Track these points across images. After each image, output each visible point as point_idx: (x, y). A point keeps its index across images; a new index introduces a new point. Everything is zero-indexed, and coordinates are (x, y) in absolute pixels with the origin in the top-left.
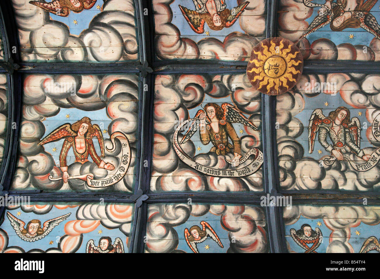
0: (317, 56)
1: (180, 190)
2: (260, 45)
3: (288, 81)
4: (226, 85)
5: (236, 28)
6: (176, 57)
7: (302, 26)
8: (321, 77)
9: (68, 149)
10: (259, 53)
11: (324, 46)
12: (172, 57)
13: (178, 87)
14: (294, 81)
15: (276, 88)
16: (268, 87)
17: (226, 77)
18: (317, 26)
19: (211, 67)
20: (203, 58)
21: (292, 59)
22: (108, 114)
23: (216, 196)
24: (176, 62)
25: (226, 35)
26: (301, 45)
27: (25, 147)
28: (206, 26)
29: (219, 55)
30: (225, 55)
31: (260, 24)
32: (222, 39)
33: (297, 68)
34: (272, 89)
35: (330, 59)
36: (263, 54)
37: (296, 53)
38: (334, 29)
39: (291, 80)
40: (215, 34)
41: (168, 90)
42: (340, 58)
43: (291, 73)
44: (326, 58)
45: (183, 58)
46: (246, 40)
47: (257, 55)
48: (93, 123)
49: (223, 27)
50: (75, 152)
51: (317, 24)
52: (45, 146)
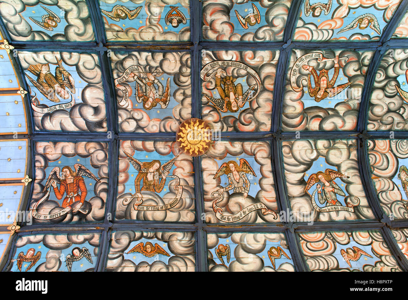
0: (166, 144)
1: (259, 51)
2: (204, 151)
3: (185, 128)
4: (225, 125)
5: (220, 162)
6: (257, 143)
7: (178, 163)
8: (163, 130)
9: (332, 80)
10: (205, 146)
11: (163, 150)
12: (259, 143)
13: (256, 123)
14: (181, 127)
15: (192, 123)
16: (198, 123)
17: (225, 130)
18: (169, 164)
19: (235, 136)
20: (240, 142)
21: (184, 142)
22: (303, 104)
23: (236, 47)
24: (257, 139)
25: (226, 158)
26: (178, 151)
27: (361, 81)
28: (238, 163)
29: (230, 144)
30: (226, 145)
31: (205, 165)
32: (228, 155)
33: (180, 136)
34: (195, 123)
35: (158, 142)
36: (203, 146)
37: (181, 147)
38: (158, 161)
39: (183, 129)
40: (233, 159)
41: (262, 121)
42: (152, 143)
43: (183, 133)
44: (161, 142)
45: (252, 143)
46: (213, 155)
47: (206, 145)
48: (314, 98)
49: (228, 163)
50: (327, 78)
51: (169, 165)
52: (348, 81)
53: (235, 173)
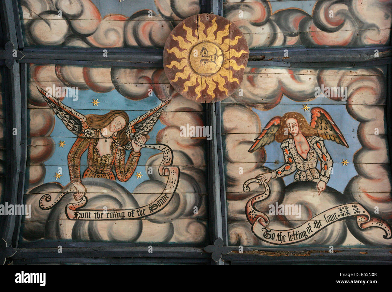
0: (142, 75)
2: (230, 91)
3: (185, 37)
4: (279, 31)
5: (265, 116)
6: (354, 72)
7: (169, 117)
8: (133, 42)
10: (231, 80)
11: (133, 89)
12: (360, 72)
13: (354, 25)
14: (176, 36)
15: (202, 26)
16: (215, 27)
17: (278, 43)
18: (147, 118)
19: (303, 58)
20: (313, 71)
21: (182, 71)
24: (354, 65)
25: (279, 106)
26: (168, 90)
28: (308, 117)
29: (289, 75)
30: (280, 76)
31: (230, 121)
32: (285, 99)
33: (173, 57)
34: (208, 25)
35: (122, 70)
36: (226, 78)
37: (176, 80)
38: (122, 113)
39: (180, 39)
40: (295, 108)
41: (369, 21)
42: (107, 71)
43: (181, 50)
44: (128, 70)
45: (342, 71)
46: (250, 99)
47: (234, 76)
49: (284, 117)
51: (148, 121)
53: (300, 138)
